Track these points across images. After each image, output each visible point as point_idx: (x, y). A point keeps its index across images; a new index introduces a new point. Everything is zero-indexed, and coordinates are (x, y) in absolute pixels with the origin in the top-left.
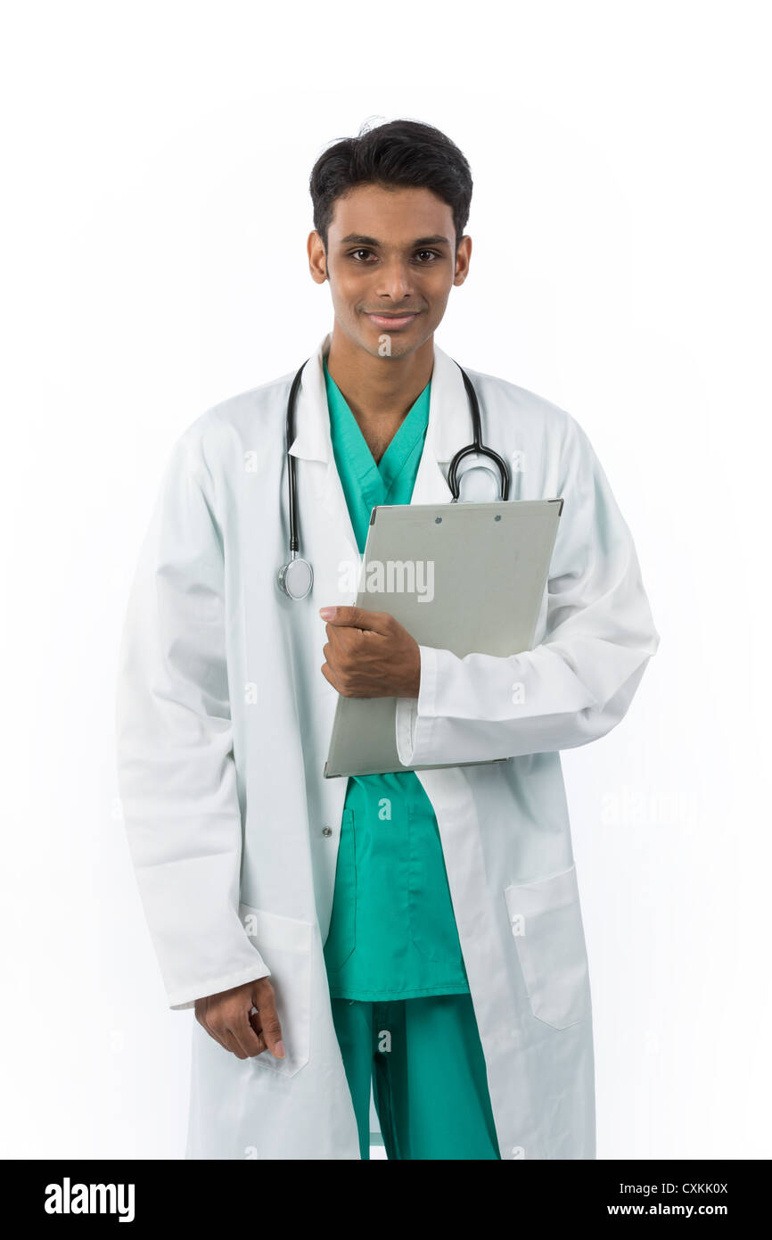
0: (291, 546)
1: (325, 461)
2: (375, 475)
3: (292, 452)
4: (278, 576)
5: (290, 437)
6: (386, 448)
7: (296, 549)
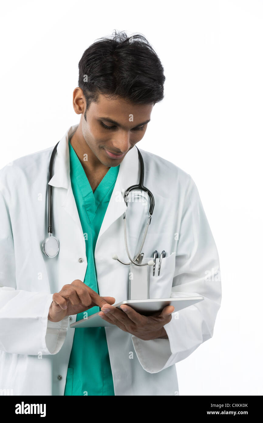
0: (49, 230)
1: (66, 188)
2: (92, 197)
3: (51, 183)
4: (41, 245)
5: (50, 175)
6: (98, 184)
7: (51, 232)
